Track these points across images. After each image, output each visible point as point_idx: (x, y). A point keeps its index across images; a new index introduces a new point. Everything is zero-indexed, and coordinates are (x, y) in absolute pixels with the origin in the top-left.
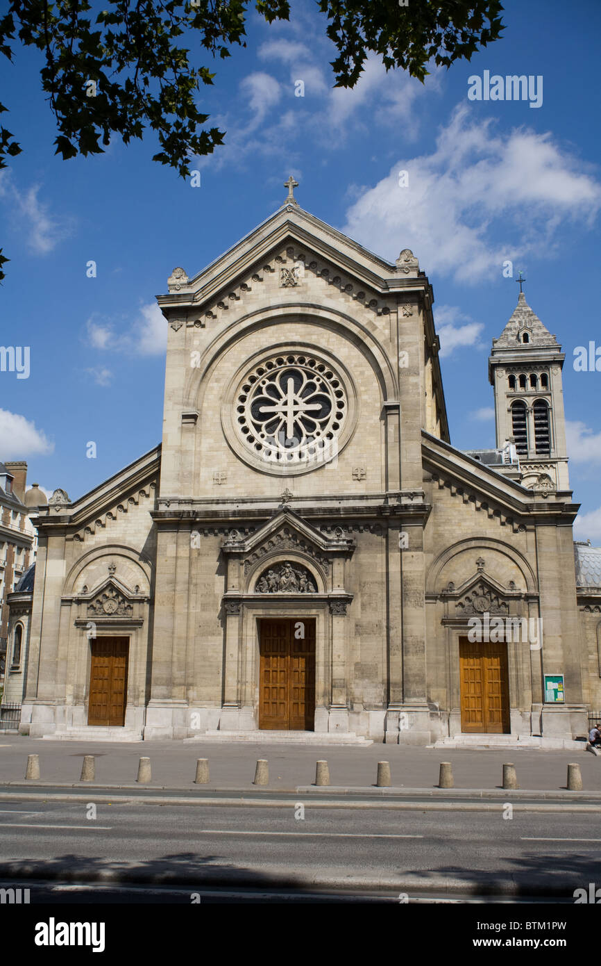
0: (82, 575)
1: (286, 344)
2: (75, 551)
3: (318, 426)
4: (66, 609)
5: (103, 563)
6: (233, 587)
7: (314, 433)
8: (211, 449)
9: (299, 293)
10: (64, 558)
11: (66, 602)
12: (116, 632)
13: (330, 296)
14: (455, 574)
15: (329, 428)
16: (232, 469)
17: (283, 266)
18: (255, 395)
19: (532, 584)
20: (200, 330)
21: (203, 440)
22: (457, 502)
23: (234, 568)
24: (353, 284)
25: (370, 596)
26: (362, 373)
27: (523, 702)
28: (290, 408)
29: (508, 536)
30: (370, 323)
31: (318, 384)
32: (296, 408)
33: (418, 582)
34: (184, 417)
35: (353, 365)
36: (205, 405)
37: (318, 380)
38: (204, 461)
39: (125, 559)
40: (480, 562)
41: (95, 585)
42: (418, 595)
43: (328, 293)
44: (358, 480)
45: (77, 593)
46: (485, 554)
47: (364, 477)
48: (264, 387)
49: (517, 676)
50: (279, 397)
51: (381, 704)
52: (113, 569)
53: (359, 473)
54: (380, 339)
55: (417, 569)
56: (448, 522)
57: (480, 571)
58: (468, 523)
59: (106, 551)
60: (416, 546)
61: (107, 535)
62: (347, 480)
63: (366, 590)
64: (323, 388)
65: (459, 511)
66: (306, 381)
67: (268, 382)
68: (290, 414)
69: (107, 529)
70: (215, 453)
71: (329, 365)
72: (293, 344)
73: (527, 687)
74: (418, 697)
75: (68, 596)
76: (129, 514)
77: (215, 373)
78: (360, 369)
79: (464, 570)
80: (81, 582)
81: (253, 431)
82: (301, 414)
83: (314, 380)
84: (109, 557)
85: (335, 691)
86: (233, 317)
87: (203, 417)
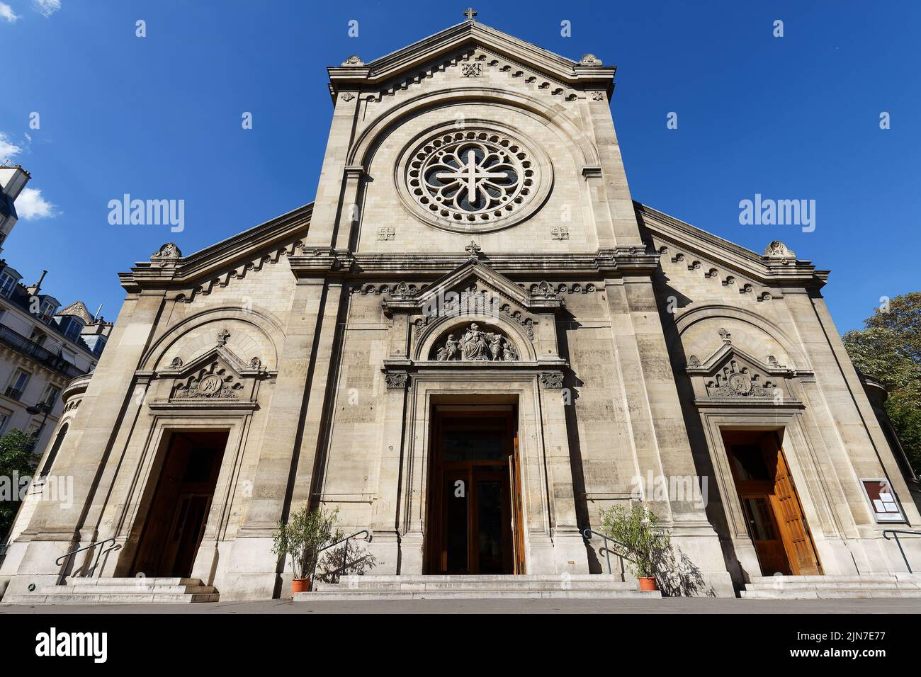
0: (176, 344)
1: (467, 121)
3: (504, 192)
5: (212, 330)
6: (398, 352)
7: (500, 198)
8: (377, 206)
9: (482, 80)
11: (140, 379)
12: (210, 421)
14: (695, 347)
16: (401, 225)
17: (463, 62)
18: (430, 164)
19: (798, 359)
20: (374, 104)
21: (367, 198)
22: (679, 268)
23: (401, 328)
25: (591, 368)
27: (840, 523)
28: (471, 175)
29: (750, 304)
30: (558, 105)
31: (501, 157)
32: (478, 175)
33: (659, 347)
34: (347, 171)
35: (541, 140)
37: (502, 153)
38: (366, 217)
39: (244, 326)
40: (724, 334)
41: (192, 357)
42: (662, 364)
44: (559, 239)
45: (164, 366)
46: (727, 324)
47: (566, 236)
48: (441, 157)
50: (458, 166)
53: (560, 233)
55: (655, 332)
58: (697, 291)
60: (647, 305)
61: (225, 297)
62: (545, 239)
63: (585, 360)
64: (508, 160)
65: (684, 278)
66: (488, 154)
67: (445, 154)
69: (227, 289)
70: (381, 210)
71: (514, 139)
72: (474, 121)
73: (838, 499)
76: (260, 274)
77: (388, 140)
78: (550, 143)
79: (705, 343)
80: (172, 354)
82: (483, 181)
83: (497, 154)
84: (223, 323)
85: (559, 504)
86: (410, 96)
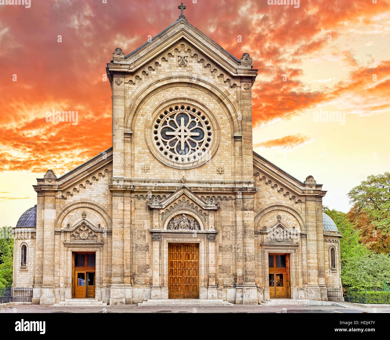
0: (66, 218)
1: (181, 99)
2: (61, 205)
3: (197, 144)
4: (57, 237)
5: (78, 212)
6: (156, 226)
7: (196, 148)
8: (140, 153)
9: (188, 71)
10: (55, 208)
11: (57, 233)
12: (88, 249)
13: (204, 75)
14: (267, 223)
15: (203, 146)
16: (152, 164)
17: (178, 54)
18: (163, 125)
19: (303, 228)
20: (132, 86)
21: (135, 148)
22: (268, 187)
23: (156, 216)
24: (217, 69)
25: (226, 232)
26: (221, 118)
28: (183, 134)
29: (292, 205)
30: (226, 91)
31: (197, 122)
32: (186, 134)
33: (251, 226)
34: (125, 134)
35: (216, 113)
36: (136, 128)
37: (197, 120)
38: (136, 159)
39: (91, 210)
40: (279, 217)
41: (74, 224)
42: (251, 232)
43: (204, 72)
44: (220, 173)
45: (64, 228)
46: (281, 214)
47: (223, 172)
48: (168, 121)
50: (176, 127)
51: (232, 285)
52: (84, 215)
53: (220, 170)
54: (232, 100)
55: (251, 220)
56: (263, 197)
57: (279, 221)
58: (273, 198)
59: (80, 205)
60: (250, 208)
61: (80, 197)
62: (214, 173)
63: (225, 229)
64: (200, 124)
65: (269, 192)
66: (190, 120)
67: (170, 119)
68: (183, 137)
69: (80, 193)
70: (142, 155)
71: (204, 112)
72: (184, 99)
73: (300, 277)
74: (252, 282)
75: (59, 229)
76: (92, 186)
77: (141, 111)
78: (220, 116)
79: (271, 221)
80: (66, 222)
81: (162, 145)
82: (188, 137)
83: (195, 120)
84: (82, 209)
85: (210, 279)
86: (151, 81)
87: (135, 135)
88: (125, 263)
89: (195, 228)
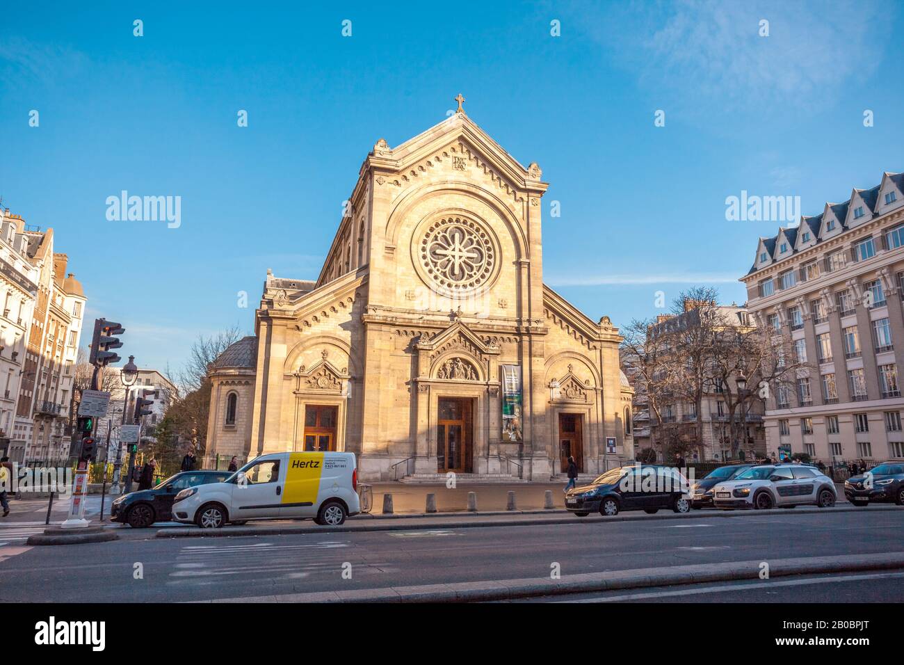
0: (300, 357)
1: (456, 209)
2: (294, 338)
3: (475, 268)
4: (286, 383)
5: (317, 349)
6: (423, 373)
7: (472, 273)
8: (403, 274)
9: (465, 176)
10: (284, 342)
11: (287, 377)
13: (486, 182)
15: (482, 271)
17: (454, 154)
19: (598, 382)
20: (397, 187)
21: (398, 268)
22: (559, 328)
23: (424, 359)
24: (501, 178)
26: (505, 237)
27: (594, 453)
29: (586, 352)
30: (511, 205)
31: (475, 240)
33: (541, 377)
34: (387, 248)
35: (499, 231)
36: (399, 242)
37: (475, 237)
38: (399, 282)
39: (335, 348)
40: (570, 367)
41: (311, 366)
42: (541, 385)
45: (296, 370)
46: (572, 362)
48: (439, 236)
49: (590, 438)
50: (449, 245)
52: (325, 354)
54: (518, 217)
56: (553, 340)
57: (570, 371)
58: (564, 342)
59: (320, 340)
60: (540, 354)
61: (321, 328)
64: (478, 243)
65: (559, 334)
66: (467, 237)
67: (442, 233)
68: (457, 257)
69: (321, 323)
70: (407, 277)
71: (483, 228)
72: (461, 210)
74: (542, 450)
75: (288, 372)
76: (338, 314)
77: (407, 220)
78: (503, 234)
79: (561, 370)
80: (299, 362)
81: (431, 266)
82: (463, 259)
83: (472, 237)
84: (323, 345)
85: (491, 447)
86: (420, 183)
87: (399, 251)
88: (380, 423)
89: (471, 378)
